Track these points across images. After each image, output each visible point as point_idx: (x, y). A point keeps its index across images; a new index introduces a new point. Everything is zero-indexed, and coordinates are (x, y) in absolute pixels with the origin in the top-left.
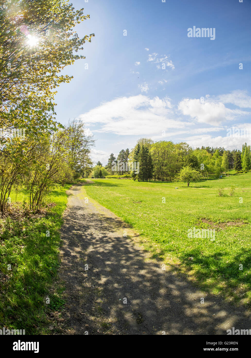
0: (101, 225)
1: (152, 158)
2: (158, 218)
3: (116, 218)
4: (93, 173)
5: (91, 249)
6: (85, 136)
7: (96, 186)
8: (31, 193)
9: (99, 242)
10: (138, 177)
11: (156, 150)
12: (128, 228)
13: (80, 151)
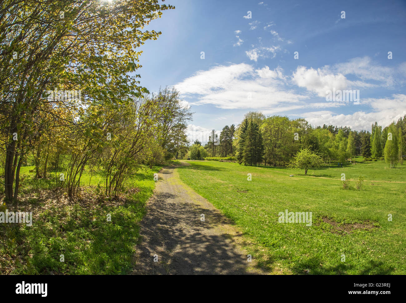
0: (195, 218)
1: (263, 137)
2: (268, 214)
3: (214, 210)
4: (189, 153)
5: (178, 249)
6: (179, 108)
7: (192, 170)
8: (108, 175)
9: (189, 241)
10: (245, 160)
11: (268, 127)
12: (228, 224)
13: (174, 126)
